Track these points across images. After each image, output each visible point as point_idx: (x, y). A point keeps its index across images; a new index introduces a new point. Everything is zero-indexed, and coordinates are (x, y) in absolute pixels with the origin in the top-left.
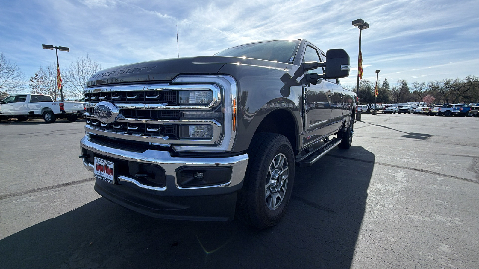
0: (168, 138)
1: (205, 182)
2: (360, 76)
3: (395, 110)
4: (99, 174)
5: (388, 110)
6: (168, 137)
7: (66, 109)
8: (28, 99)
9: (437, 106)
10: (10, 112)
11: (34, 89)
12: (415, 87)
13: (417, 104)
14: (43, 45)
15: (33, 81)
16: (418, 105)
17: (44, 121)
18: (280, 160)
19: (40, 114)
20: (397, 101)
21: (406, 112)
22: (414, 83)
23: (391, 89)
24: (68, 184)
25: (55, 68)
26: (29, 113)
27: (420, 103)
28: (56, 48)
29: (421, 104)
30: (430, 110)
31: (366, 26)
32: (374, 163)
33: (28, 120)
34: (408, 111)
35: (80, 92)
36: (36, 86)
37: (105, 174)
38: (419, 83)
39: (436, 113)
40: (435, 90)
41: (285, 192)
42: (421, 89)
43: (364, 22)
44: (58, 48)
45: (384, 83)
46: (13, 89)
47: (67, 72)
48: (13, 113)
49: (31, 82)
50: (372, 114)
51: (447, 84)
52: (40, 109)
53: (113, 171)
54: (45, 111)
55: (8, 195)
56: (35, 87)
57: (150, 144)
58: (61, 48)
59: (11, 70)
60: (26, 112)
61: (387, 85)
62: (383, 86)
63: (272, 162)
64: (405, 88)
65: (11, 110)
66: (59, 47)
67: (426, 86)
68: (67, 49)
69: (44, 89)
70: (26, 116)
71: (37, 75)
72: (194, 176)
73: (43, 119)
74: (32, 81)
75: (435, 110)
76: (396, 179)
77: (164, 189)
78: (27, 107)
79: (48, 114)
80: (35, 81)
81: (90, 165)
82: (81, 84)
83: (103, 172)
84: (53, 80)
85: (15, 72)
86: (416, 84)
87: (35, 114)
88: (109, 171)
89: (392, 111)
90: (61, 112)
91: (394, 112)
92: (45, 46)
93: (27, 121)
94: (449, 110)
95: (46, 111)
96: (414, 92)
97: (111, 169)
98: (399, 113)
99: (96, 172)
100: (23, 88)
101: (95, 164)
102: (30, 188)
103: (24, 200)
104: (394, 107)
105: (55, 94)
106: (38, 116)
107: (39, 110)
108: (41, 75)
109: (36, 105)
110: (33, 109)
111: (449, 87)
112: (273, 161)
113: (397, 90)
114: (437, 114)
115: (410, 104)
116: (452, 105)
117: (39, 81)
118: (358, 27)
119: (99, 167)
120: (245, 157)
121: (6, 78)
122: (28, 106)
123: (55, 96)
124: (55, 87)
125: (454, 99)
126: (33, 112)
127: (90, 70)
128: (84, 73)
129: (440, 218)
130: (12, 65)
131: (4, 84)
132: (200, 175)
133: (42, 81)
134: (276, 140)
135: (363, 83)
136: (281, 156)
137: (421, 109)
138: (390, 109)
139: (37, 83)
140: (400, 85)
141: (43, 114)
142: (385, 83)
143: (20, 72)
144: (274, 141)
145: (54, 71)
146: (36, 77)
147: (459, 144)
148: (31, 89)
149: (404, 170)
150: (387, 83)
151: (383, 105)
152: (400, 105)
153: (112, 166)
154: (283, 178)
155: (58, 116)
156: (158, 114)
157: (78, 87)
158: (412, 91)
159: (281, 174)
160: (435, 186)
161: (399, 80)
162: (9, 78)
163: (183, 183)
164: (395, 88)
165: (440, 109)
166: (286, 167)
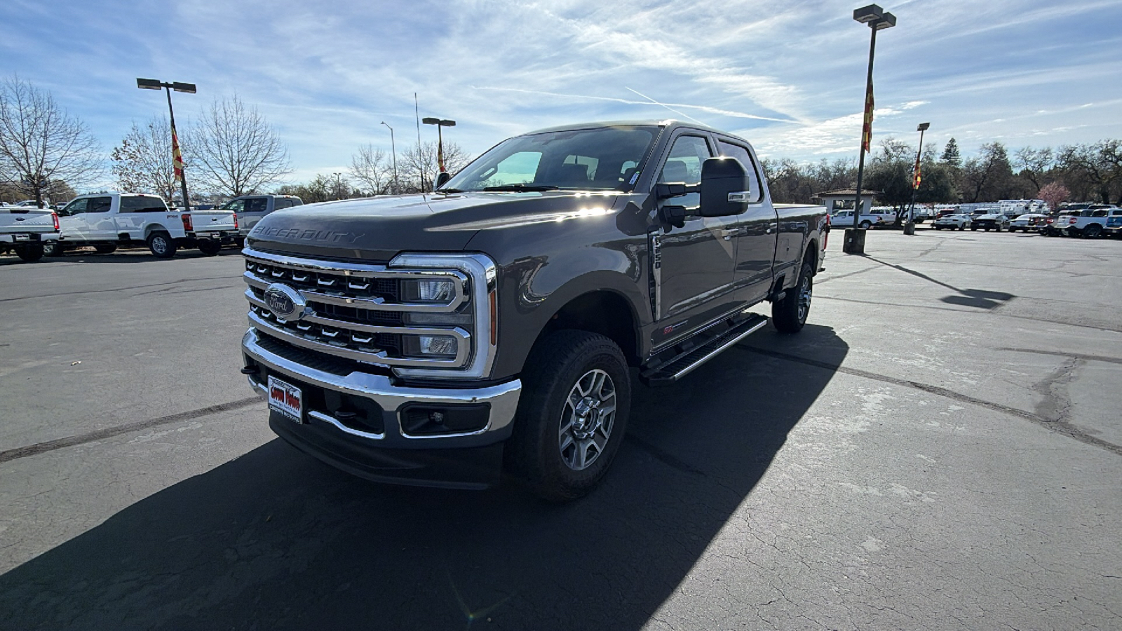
0: (386, 355)
1: (446, 428)
3: (964, 220)
4: (278, 405)
5: (946, 220)
6: (385, 353)
7: (195, 228)
8: (116, 205)
9: (1068, 214)
10: (79, 233)
11: (123, 175)
12: (1023, 161)
13: (1024, 205)
14: (138, 79)
15: (120, 158)
17: (150, 252)
18: (594, 380)
19: (142, 237)
20: (977, 197)
21: (990, 226)
22: (1023, 150)
23: (962, 166)
24: (220, 408)
25: (166, 127)
26: (120, 235)
27: (1032, 201)
28: (167, 86)
29: (1035, 204)
30: (1049, 223)
31: (889, 20)
32: (836, 370)
33: (118, 249)
34: (996, 223)
35: (223, 182)
36: (127, 169)
37: (287, 405)
38: (1035, 151)
39: (1063, 230)
40: (1075, 168)
41: (607, 437)
42: (1040, 165)
43: (884, 12)
44: (171, 86)
45: (948, 151)
46: (77, 177)
47: (192, 137)
48: (85, 235)
49: (115, 160)
50: (902, 232)
51: (1107, 152)
52: (141, 226)
53: (300, 402)
54: (152, 232)
55: (117, 427)
56: (125, 171)
57: (359, 361)
58: (178, 86)
59: (70, 133)
60: (111, 235)
61: (955, 154)
62: (945, 157)
63: (574, 388)
64: (998, 164)
65: (81, 229)
66: (172, 83)
67: (1054, 158)
68: (191, 88)
69: (144, 175)
70: (114, 243)
71: (127, 143)
72: (429, 417)
73: (148, 248)
74: (118, 158)
75: (1062, 222)
76: (863, 407)
77: (381, 436)
78: (113, 224)
79: (158, 240)
80: (123, 157)
81: (260, 385)
82: (224, 163)
83: (283, 401)
84: (163, 154)
85: (80, 136)
86: (1027, 153)
87: (132, 238)
88: (292, 401)
89: (955, 223)
90: (186, 233)
91: (960, 226)
92: (143, 83)
93: (115, 253)
94: (1098, 224)
95: (156, 232)
96: (1022, 173)
97: (296, 398)
98: (974, 230)
99: (272, 400)
100: (99, 174)
101: (270, 387)
102: (152, 415)
103: (147, 438)
104: (964, 212)
105: (169, 187)
106: (138, 243)
107: (140, 229)
108: (135, 145)
109: (132, 219)
110: (127, 228)
111: (1111, 161)
112: (578, 385)
113: (980, 167)
114: (1067, 233)
115: (1006, 204)
116: (1105, 211)
117: (132, 157)
118: (869, 25)
119: (277, 393)
120: (516, 385)
121: (61, 151)
122: (117, 222)
123: (170, 190)
124: (167, 170)
126: (127, 235)
127: (243, 129)
128: (228, 138)
129: (900, 490)
130: (72, 121)
131: (59, 166)
132: (438, 416)
133: (139, 156)
134: (582, 348)
135: (892, 152)
136: (596, 373)
137: (1029, 219)
138: (951, 218)
139: (129, 161)
140: (986, 154)
141: (148, 238)
142: (951, 152)
143: (90, 138)
144: (576, 350)
145: (163, 133)
146: (125, 147)
147: (1063, 322)
148: (118, 176)
149: (890, 387)
150: (955, 150)
151: (937, 205)
152: (981, 207)
153: (298, 394)
154: (600, 413)
155: (180, 242)
156: (369, 314)
157: (218, 171)
158: (1017, 171)
159: (594, 406)
160: (936, 424)
161: (985, 143)
162: (68, 152)
163: (410, 429)
164: (974, 163)
165: (1074, 221)
166: (610, 393)
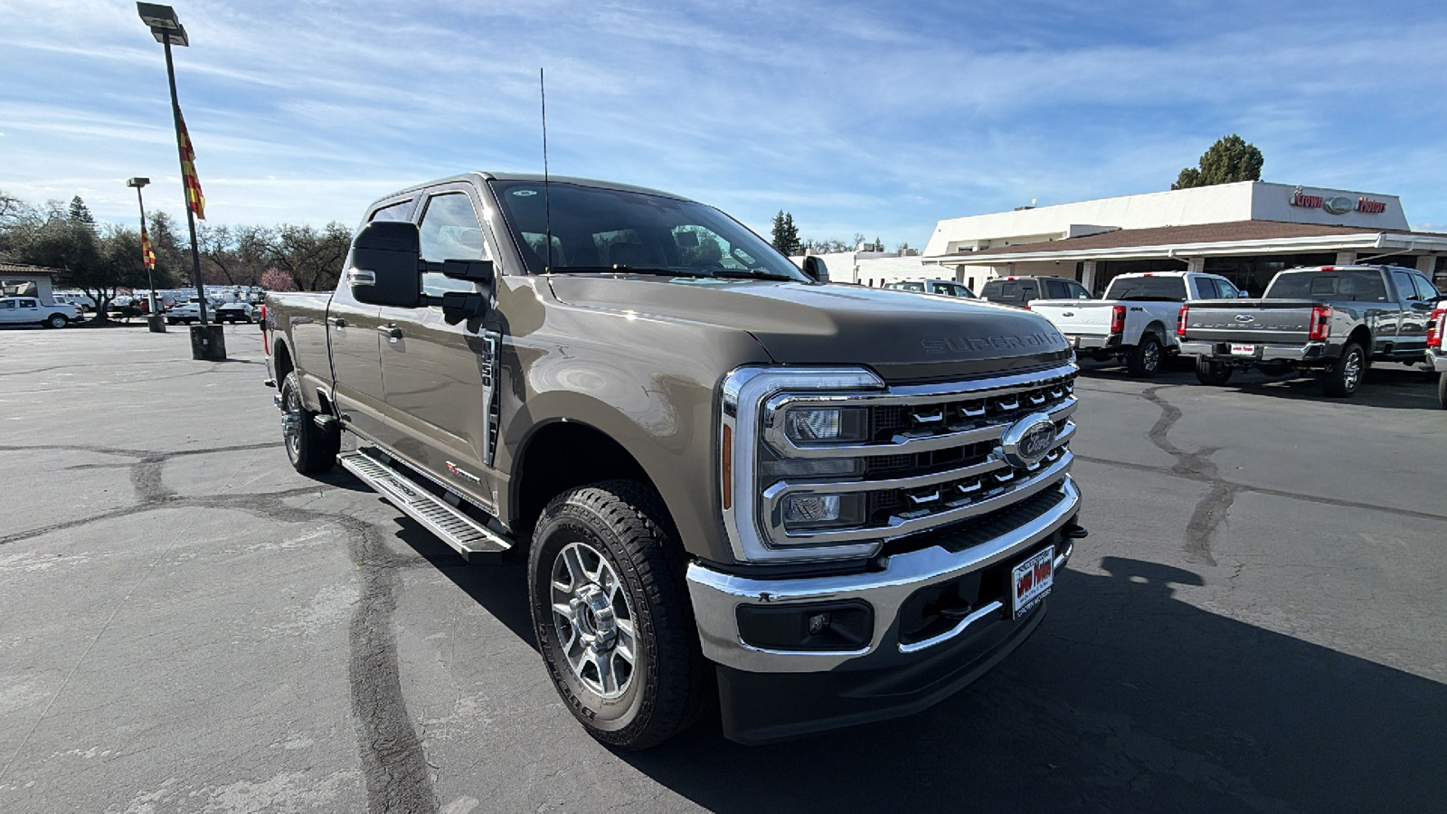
2: (197, 208)
16: (237, 295)
21: (238, 316)
29: (242, 290)
34: (243, 314)
125: (312, 280)
151: (135, 291)
